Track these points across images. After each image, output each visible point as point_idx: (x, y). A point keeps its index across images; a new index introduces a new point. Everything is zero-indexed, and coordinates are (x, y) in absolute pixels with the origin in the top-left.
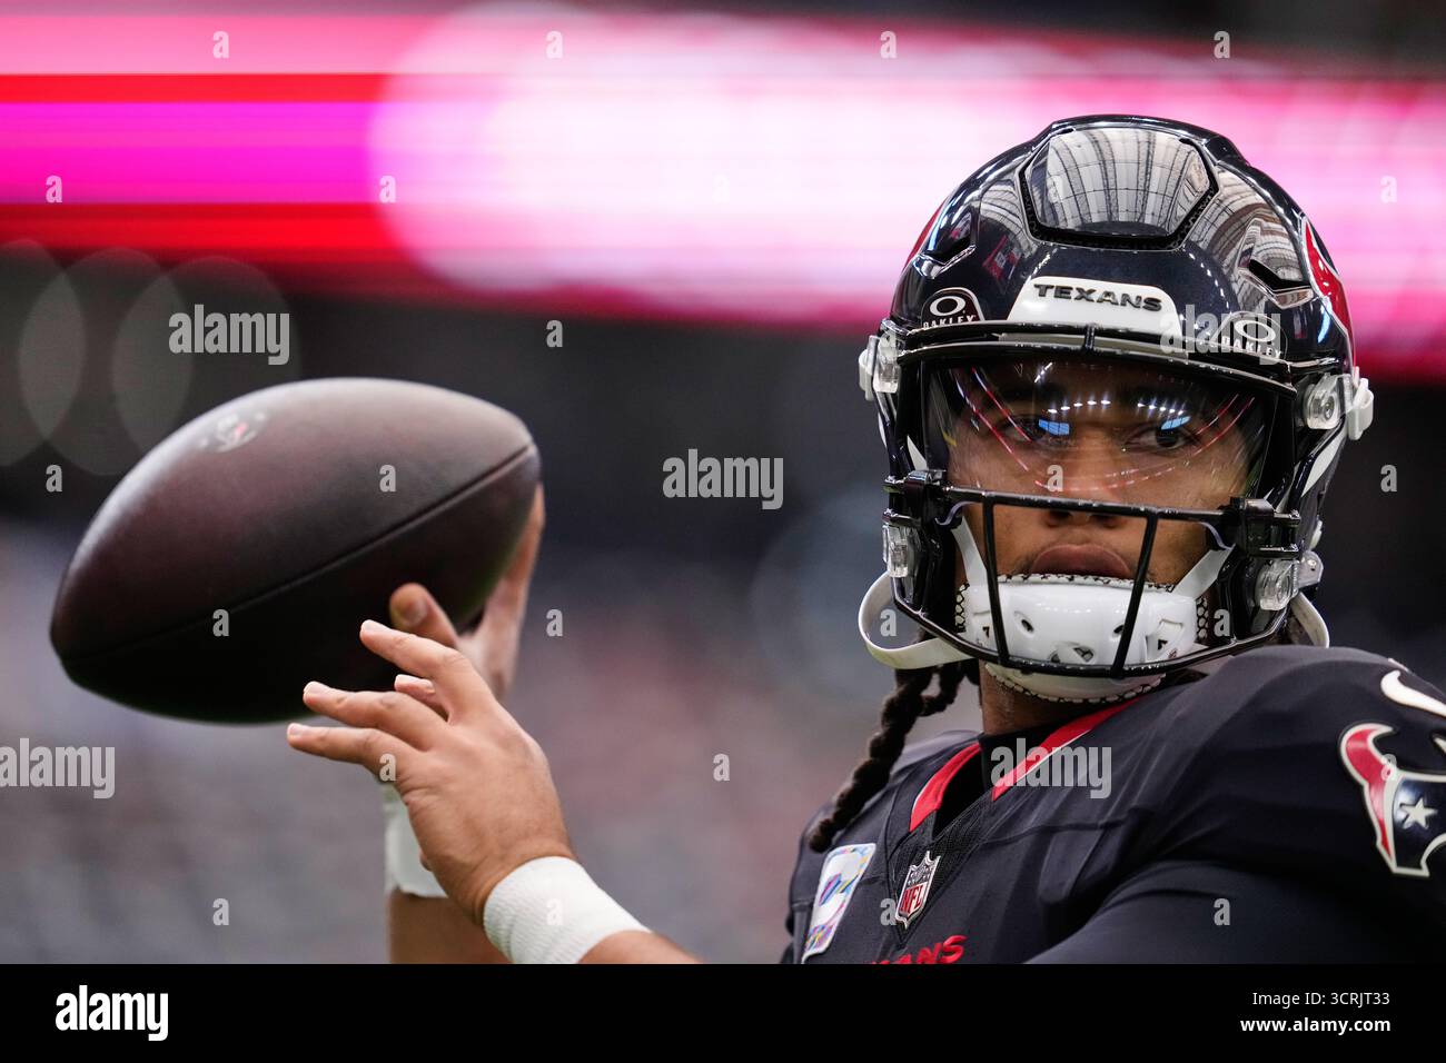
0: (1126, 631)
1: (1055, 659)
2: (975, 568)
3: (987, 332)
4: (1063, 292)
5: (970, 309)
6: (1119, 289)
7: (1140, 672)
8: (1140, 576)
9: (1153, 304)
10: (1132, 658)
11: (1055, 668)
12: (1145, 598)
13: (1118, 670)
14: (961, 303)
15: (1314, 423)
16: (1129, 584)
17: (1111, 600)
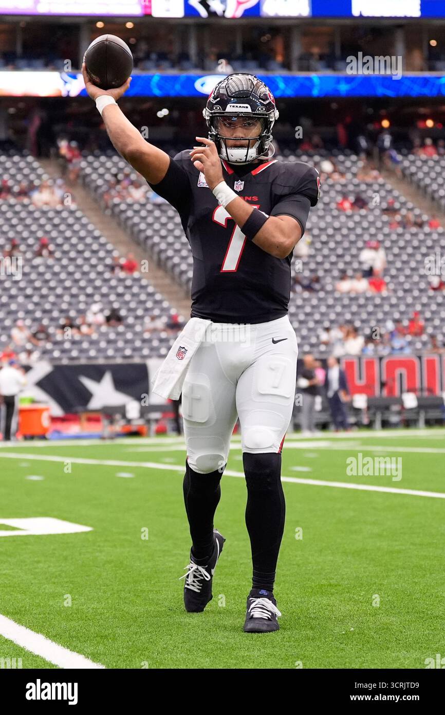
0: (246, 156)
1: (236, 161)
2: (223, 146)
3: (223, 113)
4: (233, 106)
5: (220, 109)
6: (242, 105)
7: (248, 161)
8: (248, 147)
9: (247, 107)
10: (247, 159)
11: (236, 162)
12: (249, 151)
13: (245, 161)
14: (218, 108)
15: (271, 120)
16: (247, 148)
17: (244, 151)
